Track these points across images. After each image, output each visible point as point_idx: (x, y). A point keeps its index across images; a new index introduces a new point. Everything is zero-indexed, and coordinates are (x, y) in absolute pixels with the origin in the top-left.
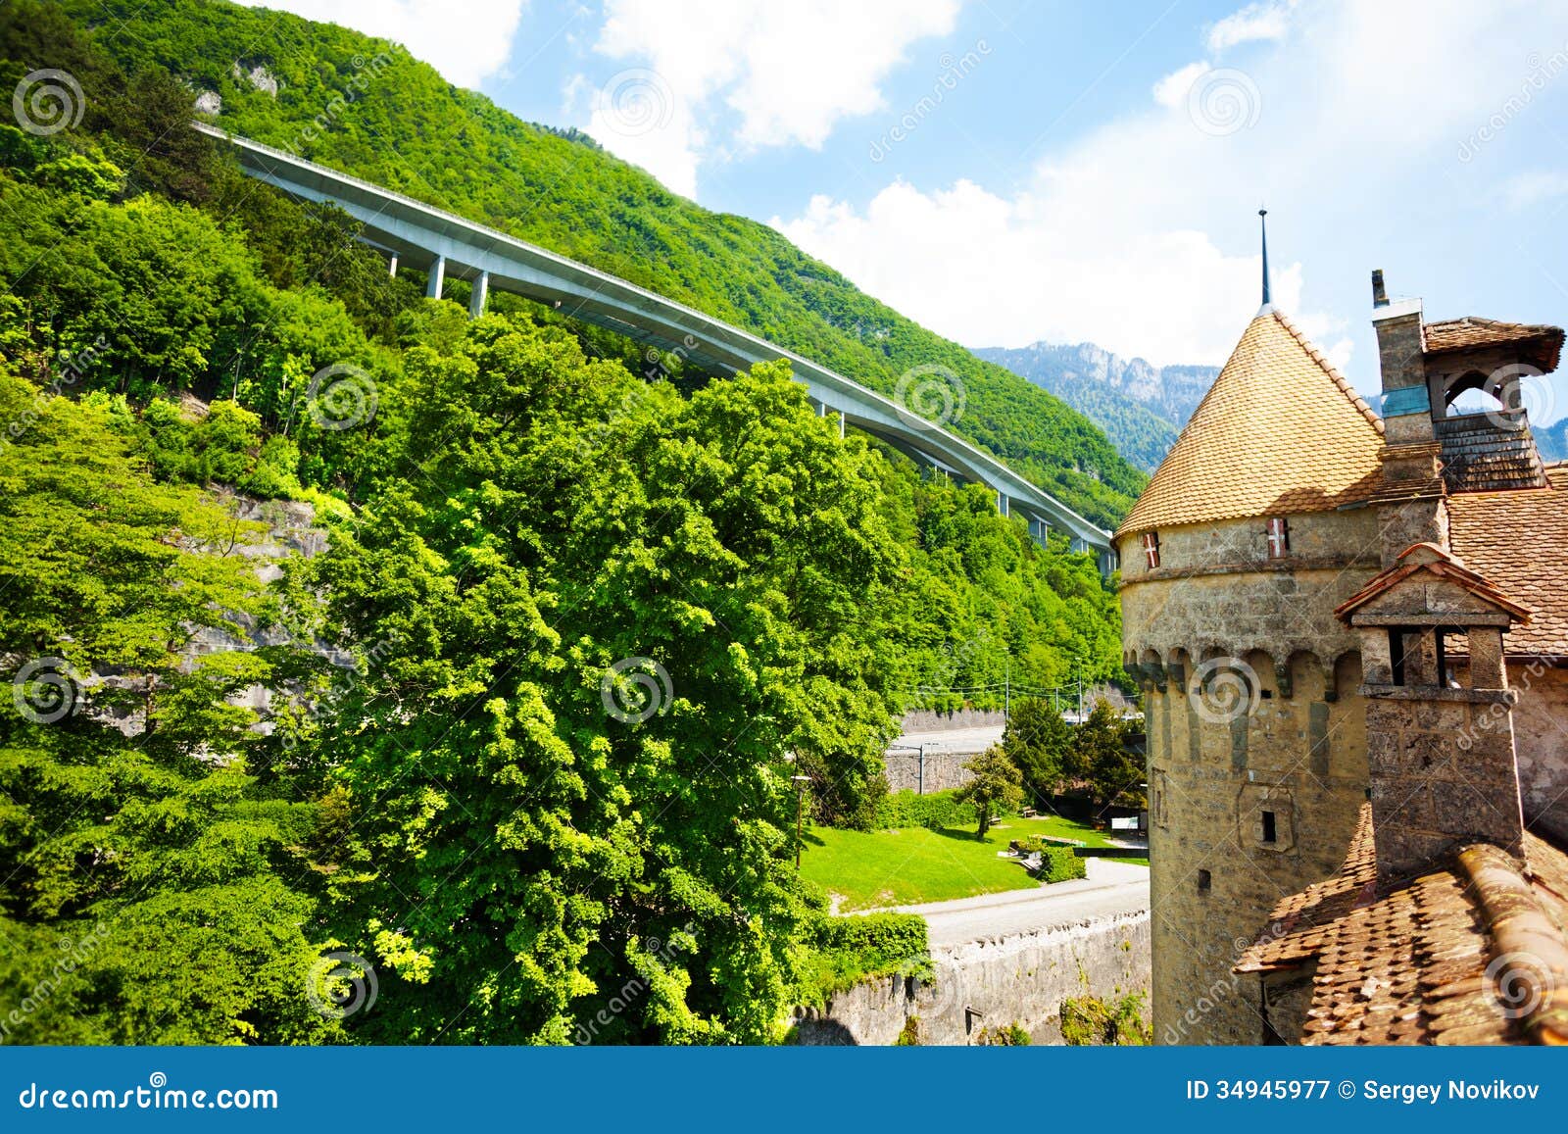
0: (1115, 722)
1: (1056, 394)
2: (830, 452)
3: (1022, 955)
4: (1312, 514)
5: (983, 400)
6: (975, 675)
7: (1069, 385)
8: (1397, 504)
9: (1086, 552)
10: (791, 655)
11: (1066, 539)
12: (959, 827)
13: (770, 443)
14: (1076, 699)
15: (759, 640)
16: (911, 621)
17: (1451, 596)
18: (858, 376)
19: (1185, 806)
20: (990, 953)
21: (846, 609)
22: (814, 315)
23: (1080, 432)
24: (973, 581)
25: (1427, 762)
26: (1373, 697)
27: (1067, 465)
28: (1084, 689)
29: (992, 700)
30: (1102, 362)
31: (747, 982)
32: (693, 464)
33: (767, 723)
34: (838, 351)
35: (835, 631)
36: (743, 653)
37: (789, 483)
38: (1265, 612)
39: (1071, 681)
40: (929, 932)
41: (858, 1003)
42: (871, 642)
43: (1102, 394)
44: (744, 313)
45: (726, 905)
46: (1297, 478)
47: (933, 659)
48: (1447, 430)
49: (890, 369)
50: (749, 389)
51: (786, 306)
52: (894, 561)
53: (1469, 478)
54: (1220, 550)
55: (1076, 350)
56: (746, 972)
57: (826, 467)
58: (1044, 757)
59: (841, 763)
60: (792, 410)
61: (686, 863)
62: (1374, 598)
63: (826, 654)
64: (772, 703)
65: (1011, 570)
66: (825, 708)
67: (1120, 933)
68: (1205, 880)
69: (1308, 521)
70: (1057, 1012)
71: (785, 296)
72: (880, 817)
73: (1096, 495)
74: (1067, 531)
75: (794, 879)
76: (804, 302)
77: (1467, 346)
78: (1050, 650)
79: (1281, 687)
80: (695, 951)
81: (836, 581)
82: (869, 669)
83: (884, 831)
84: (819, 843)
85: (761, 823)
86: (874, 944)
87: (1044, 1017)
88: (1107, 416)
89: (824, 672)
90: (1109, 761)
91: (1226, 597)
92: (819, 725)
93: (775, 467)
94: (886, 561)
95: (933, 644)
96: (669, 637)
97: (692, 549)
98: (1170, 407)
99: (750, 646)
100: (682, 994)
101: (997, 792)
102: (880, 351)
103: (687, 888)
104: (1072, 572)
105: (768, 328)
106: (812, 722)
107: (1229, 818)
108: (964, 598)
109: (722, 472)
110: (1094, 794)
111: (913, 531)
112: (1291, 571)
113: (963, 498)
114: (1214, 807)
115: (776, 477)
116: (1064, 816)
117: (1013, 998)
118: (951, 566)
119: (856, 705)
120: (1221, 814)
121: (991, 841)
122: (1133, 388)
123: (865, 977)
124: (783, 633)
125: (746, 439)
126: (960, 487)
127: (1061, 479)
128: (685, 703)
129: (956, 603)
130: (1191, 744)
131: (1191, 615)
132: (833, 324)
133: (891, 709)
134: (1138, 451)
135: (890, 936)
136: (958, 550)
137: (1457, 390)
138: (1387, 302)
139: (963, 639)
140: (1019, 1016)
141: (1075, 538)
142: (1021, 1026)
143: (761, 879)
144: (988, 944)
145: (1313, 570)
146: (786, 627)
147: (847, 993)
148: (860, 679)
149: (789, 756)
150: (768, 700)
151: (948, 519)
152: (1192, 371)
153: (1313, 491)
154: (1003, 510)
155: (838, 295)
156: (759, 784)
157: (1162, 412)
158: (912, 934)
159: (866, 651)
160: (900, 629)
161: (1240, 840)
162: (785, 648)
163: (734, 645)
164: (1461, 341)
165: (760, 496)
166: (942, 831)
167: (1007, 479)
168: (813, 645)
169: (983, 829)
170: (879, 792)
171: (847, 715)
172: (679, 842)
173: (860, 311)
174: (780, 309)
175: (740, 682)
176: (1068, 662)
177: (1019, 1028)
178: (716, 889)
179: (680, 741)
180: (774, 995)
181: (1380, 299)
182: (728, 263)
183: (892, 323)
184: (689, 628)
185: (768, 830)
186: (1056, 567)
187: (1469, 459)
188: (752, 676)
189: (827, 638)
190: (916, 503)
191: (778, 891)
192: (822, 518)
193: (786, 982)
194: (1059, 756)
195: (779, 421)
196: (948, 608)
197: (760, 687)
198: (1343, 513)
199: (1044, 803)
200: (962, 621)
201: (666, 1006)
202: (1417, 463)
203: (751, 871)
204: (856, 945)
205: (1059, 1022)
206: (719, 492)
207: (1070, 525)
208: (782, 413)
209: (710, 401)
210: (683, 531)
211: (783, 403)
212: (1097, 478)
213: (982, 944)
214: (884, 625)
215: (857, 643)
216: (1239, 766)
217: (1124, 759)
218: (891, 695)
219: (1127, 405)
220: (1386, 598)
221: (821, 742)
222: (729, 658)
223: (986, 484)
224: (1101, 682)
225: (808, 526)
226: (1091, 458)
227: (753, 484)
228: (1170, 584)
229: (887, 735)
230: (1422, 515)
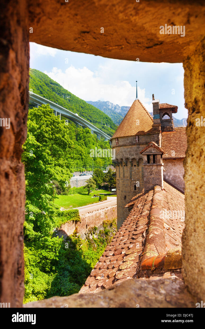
0: (112, 172)
1: (102, 111)
2: (58, 123)
3: (96, 214)
4: (143, 135)
5: (88, 111)
6: (87, 164)
7: (104, 109)
8: (154, 134)
9: (107, 141)
10: (51, 162)
11: (104, 138)
12: (85, 193)
13: (46, 121)
14: (105, 168)
15: (45, 160)
16: (75, 155)
17: (155, 150)
18: (63, 106)
19: (122, 185)
20: (90, 214)
21: (62, 153)
22: (54, 93)
23: (106, 118)
24: (86, 147)
25: (151, 174)
26: (145, 165)
27: (104, 124)
28: (107, 166)
29: (90, 169)
30: (111, 105)
31: (45, 225)
32: (30, 125)
33: (47, 176)
34: (59, 100)
35: (60, 157)
36: (42, 162)
37: (50, 129)
38: (135, 152)
39: (105, 165)
40: (79, 212)
41: (66, 226)
42: (67, 159)
43: (111, 111)
44: (39, 91)
45: (40, 210)
46: (140, 129)
47: (79, 162)
48: (162, 121)
49: (70, 104)
50: (41, 110)
51: (48, 90)
52: (71, 144)
53: (165, 130)
54: (128, 141)
55: (106, 102)
56: (45, 223)
57: (57, 126)
58: (100, 179)
59: (62, 182)
60: (50, 114)
61: (32, 203)
62: (145, 150)
63: (58, 162)
64: (48, 172)
65: (94, 144)
66: (58, 172)
67: (112, 208)
68: (125, 197)
69: (142, 136)
70: (102, 223)
71: (48, 88)
72: (69, 192)
73: (109, 130)
74: (104, 137)
75: (53, 204)
76: (52, 90)
77: (165, 108)
78: (101, 159)
79: (137, 164)
80: (34, 220)
81: (60, 148)
82: (67, 165)
83: (70, 195)
84: (58, 198)
85: (46, 195)
86: (69, 215)
87: (100, 224)
88: (111, 115)
89: (58, 165)
90: (111, 179)
91: (129, 150)
92: (57, 175)
93: (47, 126)
94: (69, 144)
95: (79, 159)
96: (26, 160)
97: (31, 142)
98: (123, 114)
99: (43, 161)
100: (32, 228)
101: (91, 186)
102: (68, 101)
103: (32, 208)
104: (105, 145)
105: (44, 95)
106: (56, 175)
107: (129, 187)
108: (85, 150)
109: (36, 127)
110: (109, 185)
111: (75, 137)
112: (139, 145)
113: (84, 131)
114: (127, 185)
115: (47, 128)
116: (103, 189)
117: (94, 222)
118: (82, 144)
119: (64, 171)
120: (128, 186)
121: (90, 195)
122: (116, 110)
123: (67, 221)
124: (49, 158)
125: (41, 120)
126: (84, 129)
127: (103, 127)
128: (30, 173)
129: (83, 151)
130: (123, 175)
131: (123, 153)
132: (58, 95)
133: (71, 172)
134: (117, 122)
135: (72, 213)
136: (84, 141)
137: (164, 115)
138: (154, 100)
139: (85, 158)
140: (96, 225)
141: (105, 138)
142: (96, 226)
143: (47, 205)
144: (90, 213)
145: (142, 145)
146: (50, 157)
147: (64, 224)
148: (65, 166)
149: (51, 182)
150: (47, 171)
151: (82, 135)
152: (127, 107)
153: (143, 131)
154: (92, 133)
155: (59, 89)
156: (46, 188)
157: (121, 115)
158: (76, 213)
159: (66, 161)
160: (72, 156)
161: (131, 190)
162: (50, 161)
163: (40, 161)
164: (164, 107)
165: (44, 132)
166: (81, 194)
167: (93, 127)
168: (56, 160)
169: (89, 193)
170: (69, 187)
171: (63, 173)
172: (30, 200)
173: (64, 92)
174: (47, 91)
175: (41, 168)
176: (104, 162)
177: (96, 227)
178: (38, 208)
179: (29, 180)
180: (50, 226)
181: (153, 99)
182: (35, 80)
183: (70, 95)
184: (30, 158)
185: (48, 196)
186: (102, 144)
187: (165, 126)
188: (44, 167)
189: (58, 159)
190: (75, 132)
191: (50, 207)
192: (57, 136)
193: (53, 223)
194: (102, 179)
195: (48, 117)
196: (82, 152)
197: (45, 169)
198: (147, 135)
199: (100, 187)
200: (84, 154)
201: (29, 231)
202: (157, 127)
203: (45, 204)
204: (66, 216)
205: (102, 225)
206: (36, 130)
207: (105, 136)
208: (48, 115)
209: (33, 112)
210: (29, 139)
211: (48, 113)
212: (109, 127)
213: (89, 213)
214: (69, 156)
215: (64, 159)
216: (131, 178)
217: (114, 179)
218: (71, 169)
219: (115, 113)
220: (147, 150)
221: (58, 178)
222: (39, 163)
223: (89, 128)
224: (110, 165)
225: (54, 138)
226: (108, 123)
227: (43, 129)
228: (120, 147)
229: (70, 176)
230: (157, 136)
